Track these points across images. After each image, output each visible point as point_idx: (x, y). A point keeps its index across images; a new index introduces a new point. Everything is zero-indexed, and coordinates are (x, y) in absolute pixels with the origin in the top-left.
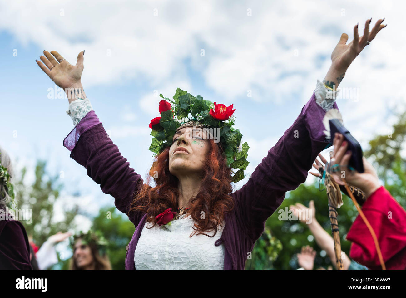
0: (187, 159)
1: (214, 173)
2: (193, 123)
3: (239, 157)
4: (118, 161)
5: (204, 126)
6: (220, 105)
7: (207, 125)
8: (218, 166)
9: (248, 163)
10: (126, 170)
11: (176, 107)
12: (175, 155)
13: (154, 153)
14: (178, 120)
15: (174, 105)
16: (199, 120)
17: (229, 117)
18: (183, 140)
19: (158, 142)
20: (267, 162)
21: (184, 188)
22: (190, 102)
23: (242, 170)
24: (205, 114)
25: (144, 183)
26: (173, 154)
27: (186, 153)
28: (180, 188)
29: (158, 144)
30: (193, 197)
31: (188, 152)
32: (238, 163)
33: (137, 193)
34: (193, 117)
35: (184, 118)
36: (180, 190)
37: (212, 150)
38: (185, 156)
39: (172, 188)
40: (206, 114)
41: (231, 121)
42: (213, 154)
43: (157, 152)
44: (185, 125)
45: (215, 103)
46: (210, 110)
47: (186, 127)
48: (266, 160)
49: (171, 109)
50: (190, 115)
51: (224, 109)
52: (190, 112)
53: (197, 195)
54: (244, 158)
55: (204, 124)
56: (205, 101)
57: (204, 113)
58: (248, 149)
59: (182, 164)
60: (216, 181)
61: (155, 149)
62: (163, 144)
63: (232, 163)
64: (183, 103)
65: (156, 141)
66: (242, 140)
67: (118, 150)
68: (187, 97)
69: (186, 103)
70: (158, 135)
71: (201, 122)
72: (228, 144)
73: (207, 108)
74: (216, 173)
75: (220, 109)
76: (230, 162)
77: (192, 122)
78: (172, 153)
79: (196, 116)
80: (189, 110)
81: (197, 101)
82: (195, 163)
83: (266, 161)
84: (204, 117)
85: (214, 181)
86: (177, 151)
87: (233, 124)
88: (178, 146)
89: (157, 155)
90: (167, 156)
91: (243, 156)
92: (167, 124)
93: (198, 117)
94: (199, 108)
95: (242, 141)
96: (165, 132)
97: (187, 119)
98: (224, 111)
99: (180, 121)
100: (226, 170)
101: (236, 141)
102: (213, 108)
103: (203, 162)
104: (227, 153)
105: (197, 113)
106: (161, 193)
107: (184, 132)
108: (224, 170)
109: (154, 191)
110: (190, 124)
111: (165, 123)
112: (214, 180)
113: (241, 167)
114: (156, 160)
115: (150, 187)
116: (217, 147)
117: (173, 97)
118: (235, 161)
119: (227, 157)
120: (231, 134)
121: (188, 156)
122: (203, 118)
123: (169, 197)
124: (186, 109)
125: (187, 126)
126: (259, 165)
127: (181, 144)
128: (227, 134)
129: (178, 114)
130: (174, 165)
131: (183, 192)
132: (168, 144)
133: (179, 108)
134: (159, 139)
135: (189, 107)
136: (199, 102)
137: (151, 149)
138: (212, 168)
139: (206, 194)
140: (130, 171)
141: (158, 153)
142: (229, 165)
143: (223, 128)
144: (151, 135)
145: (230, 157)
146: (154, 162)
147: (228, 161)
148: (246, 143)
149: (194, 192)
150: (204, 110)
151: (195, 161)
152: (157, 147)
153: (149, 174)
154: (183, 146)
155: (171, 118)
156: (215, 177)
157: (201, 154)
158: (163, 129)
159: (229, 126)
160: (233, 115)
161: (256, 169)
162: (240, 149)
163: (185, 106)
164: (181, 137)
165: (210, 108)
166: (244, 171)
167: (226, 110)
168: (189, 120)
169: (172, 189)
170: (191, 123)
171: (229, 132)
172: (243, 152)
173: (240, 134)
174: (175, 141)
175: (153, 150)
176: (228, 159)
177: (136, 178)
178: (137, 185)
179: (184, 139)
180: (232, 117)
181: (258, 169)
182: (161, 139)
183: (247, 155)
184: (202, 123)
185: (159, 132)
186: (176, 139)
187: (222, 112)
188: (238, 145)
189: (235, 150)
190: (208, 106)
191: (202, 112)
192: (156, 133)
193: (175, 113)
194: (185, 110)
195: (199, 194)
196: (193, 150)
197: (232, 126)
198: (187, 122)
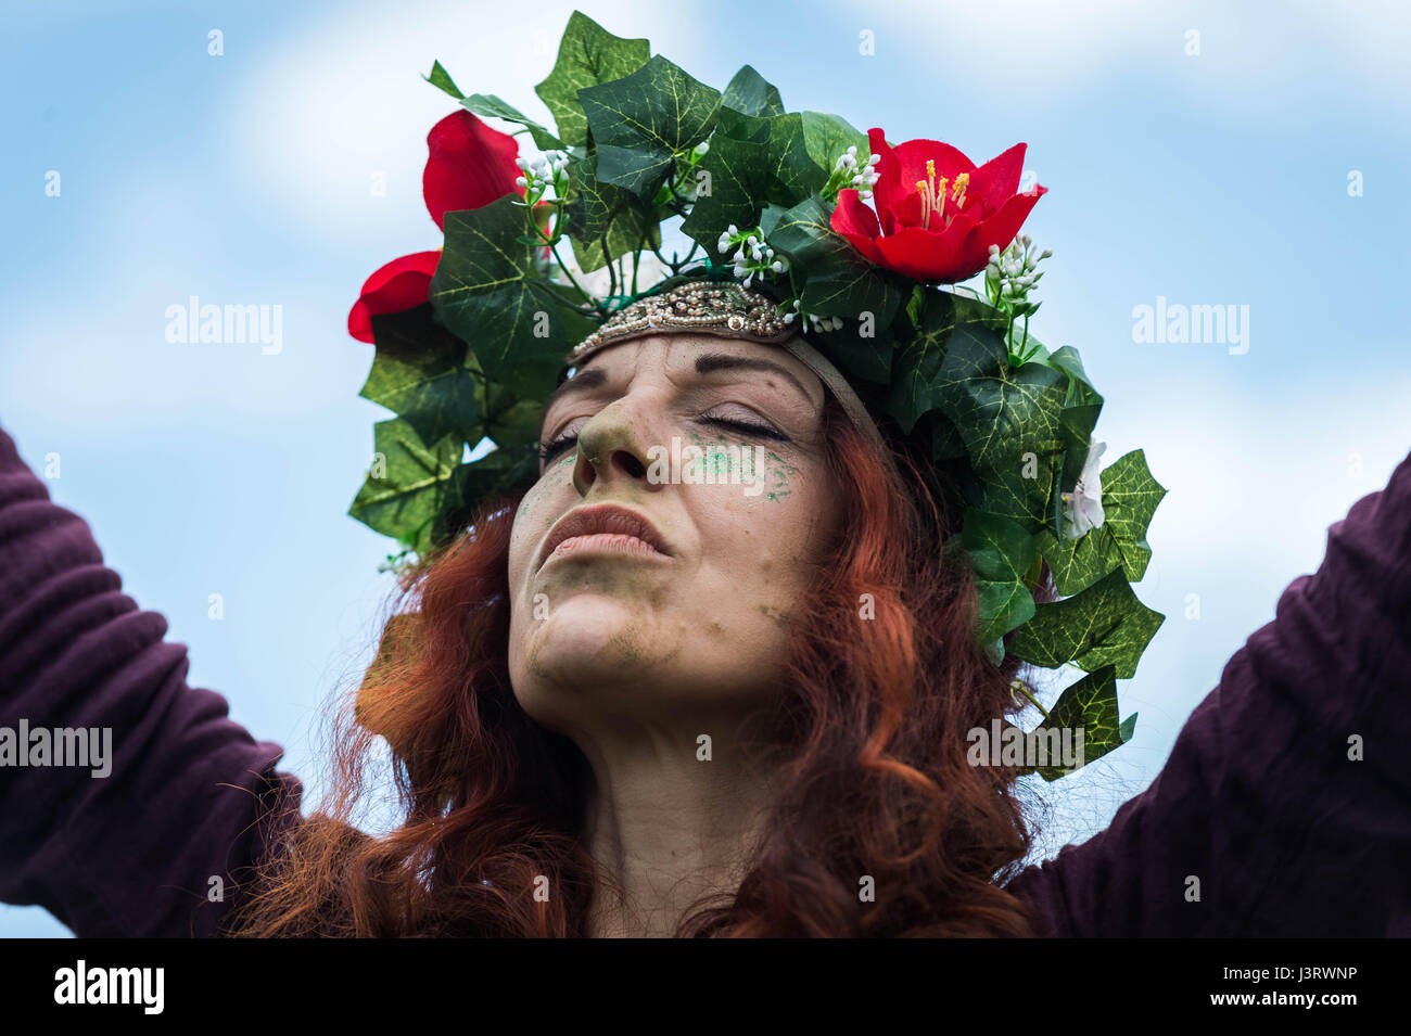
0: (657, 599)
1: (875, 711)
2: (705, 300)
3: (1073, 576)
4: (92, 638)
5: (787, 327)
6: (922, 150)
7: (814, 318)
8: (911, 656)
9: (1151, 621)
10: (160, 705)
11: (565, 176)
12: (557, 567)
13: (393, 546)
14: (578, 274)
15: (543, 155)
16: (747, 282)
17: (995, 257)
18: (618, 445)
19: (422, 452)
20: (1315, 619)
21: (633, 831)
22: (672, 132)
23: (1101, 682)
24: (799, 233)
25: (308, 807)
26: (543, 558)
27: (646, 552)
28: (604, 825)
29: (425, 467)
30: (709, 905)
31: (660, 546)
32: (1069, 620)
33: (252, 876)
34: (701, 253)
35: (628, 258)
36: (602, 853)
37: (861, 526)
38: (640, 576)
39: (535, 834)
40: (806, 235)
41: (1007, 288)
42: (866, 556)
43: (414, 539)
44: (632, 321)
45: (876, 138)
46: (838, 199)
47: (641, 336)
48: (1310, 598)
49: (522, 189)
50: (674, 238)
51: (949, 186)
52: (677, 208)
53: (744, 885)
54: (1116, 584)
55: (791, 310)
56: (796, 124)
57: (784, 220)
58: (1153, 504)
59: (614, 642)
60: (892, 775)
61: (400, 511)
62: (459, 469)
63: (1024, 627)
64: (622, 141)
65: (408, 451)
66: (1097, 435)
67: (91, 554)
68: (651, 92)
69: (642, 140)
70: (423, 397)
71: (766, 294)
72: (987, 469)
73: (817, 178)
74: (893, 715)
75: (921, 184)
76: (1002, 620)
77: (695, 291)
78: (529, 554)
79: (724, 245)
80: (671, 197)
81: (730, 123)
82: (716, 629)
83: (1307, 607)
84: (787, 255)
85: (874, 780)
86: (573, 539)
87: (1028, 310)
88: (583, 494)
89: (413, 558)
90: (495, 574)
91: (1112, 561)
92: (491, 311)
93: (739, 255)
94: (749, 182)
95: (1103, 446)
96: (475, 372)
97: (650, 271)
98: (950, 205)
99: (597, 285)
100: (976, 681)
101: (1053, 444)
102: (858, 179)
103: (785, 621)
104: (977, 545)
105: (733, 228)
106: (443, 876)
107: (630, 380)
108: (959, 680)
109: (388, 862)
110: (676, 312)
111: (473, 307)
112: (877, 769)
113: (1099, 655)
114: (412, 602)
115: (353, 838)
116: (901, 496)
117: (538, 89)
118: (1045, 608)
119: (981, 575)
120: (1009, 390)
121: (659, 578)
122: (777, 266)
123: (511, 901)
124: (638, 191)
125: (654, 329)
126: (1253, 641)
127: (606, 479)
128: (977, 394)
129: (578, 225)
130: (545, 654)
131: (628, 859)
132: (505, 470)
133: (590, 182)
134: (432, 426)
135: (669, 171)
136: (751, 131)
137: (363, 510)
138: (862, 679)
139: (815, 886)
140: (190, 714)
141: (426, 539)
142: (1000, 644)
143: (943, 338)
144: (364, 393)
145: (1004, 574)
146: (393, 620)
147: (991, 607)
148: (1137, 458)
149: (717, 866)
150: (789, 200)
151: (716, 620)
152: (413, 493)
153: (350, 717)
154: (618, 496)
155: (522, 265)
156: (889, 749)
157: (765, 555)
158: (458, 352)
159: (991, 326)
160: (1021, 233)
161: (1232, 671)
162: (1089, 503)
163: (637, 166)
164: (606, 419)
165: (839, 177)
166: (1119, 682)
167: (971, 190)
168: (670, 273)
169: (538, 844)
170: (682, 306)
171: (990, 374)
172: (1109, 528)
173: (1084, 387)
174: (558, 449)
175: (386, 521)
176: (990, 593)
177: (243, 762)
178: (250, 816)
179: (628, 443)
180: (1016, 255)
181: (1248, 670)
182: (442, 434)
183: (1148, 554)
184: (774, 300)
185: (429, 370)
186: (569, 432)
187: (933, 213)
188: (1070, 477)
189: (1045, 516)
190: (818, 158)
191: (770, 214)
192: (407, 380)
193: (553, 220)
194: (631, 195)
195: (752, 881)
196: (698, 525)
197: (1019, 321)
198: (655, 292)
